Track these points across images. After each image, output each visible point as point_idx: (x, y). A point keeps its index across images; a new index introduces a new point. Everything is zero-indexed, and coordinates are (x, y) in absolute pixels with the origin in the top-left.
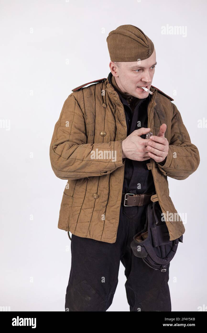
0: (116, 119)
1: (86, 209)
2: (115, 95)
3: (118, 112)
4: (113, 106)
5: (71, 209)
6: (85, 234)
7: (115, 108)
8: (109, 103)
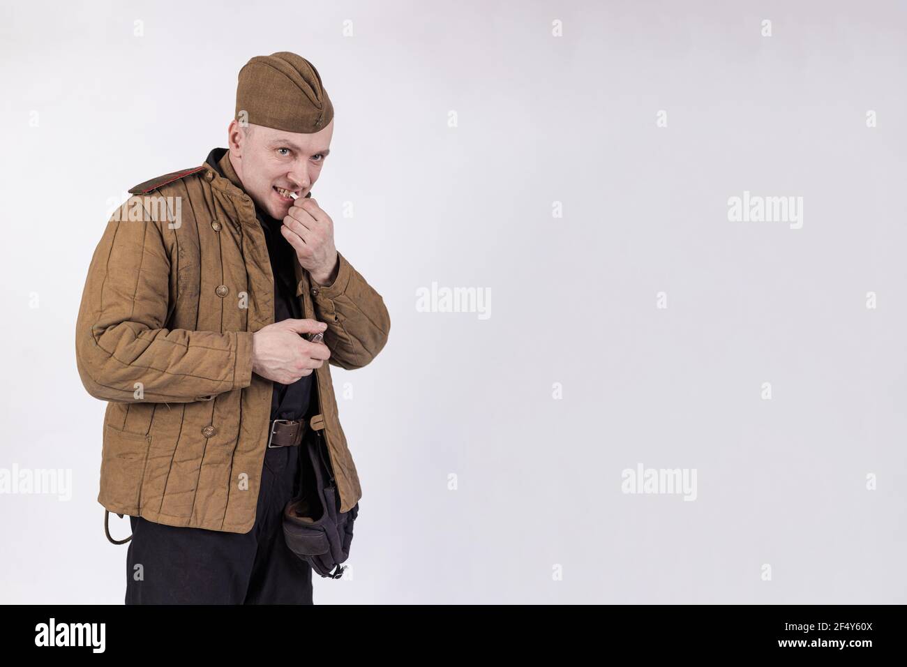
0: (246, 257)
1: (185, 461)
2: (248, 204)
3: (249, 242)
4: (236, 228)
5: (144, 464)
6: (186, 520)
7: (240, 233)
8: (227, 221)
